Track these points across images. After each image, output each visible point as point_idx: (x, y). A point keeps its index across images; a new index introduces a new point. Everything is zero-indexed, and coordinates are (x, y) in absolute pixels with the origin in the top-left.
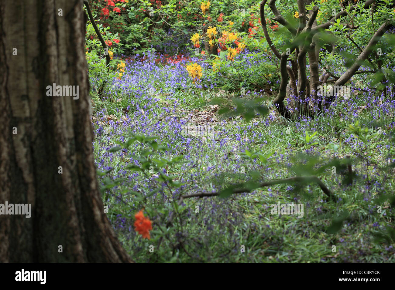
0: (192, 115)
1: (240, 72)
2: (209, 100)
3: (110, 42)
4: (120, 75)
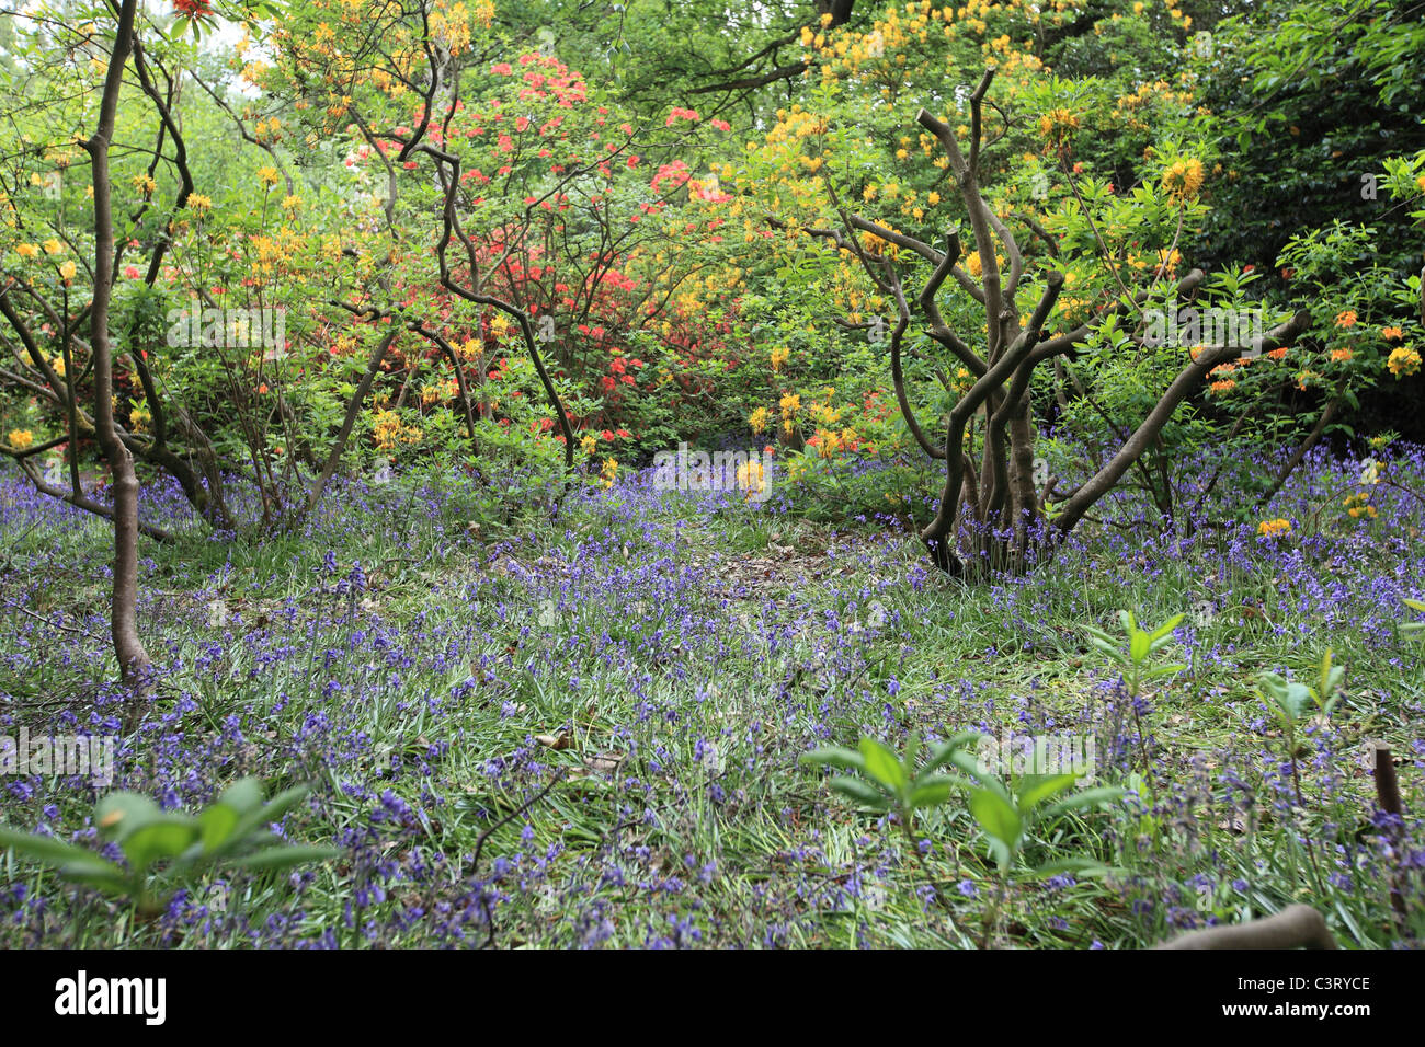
0: (735, 565)
1: (844, 483)
2: (776, 536)
3: (611, 434)
4: (610, 484)
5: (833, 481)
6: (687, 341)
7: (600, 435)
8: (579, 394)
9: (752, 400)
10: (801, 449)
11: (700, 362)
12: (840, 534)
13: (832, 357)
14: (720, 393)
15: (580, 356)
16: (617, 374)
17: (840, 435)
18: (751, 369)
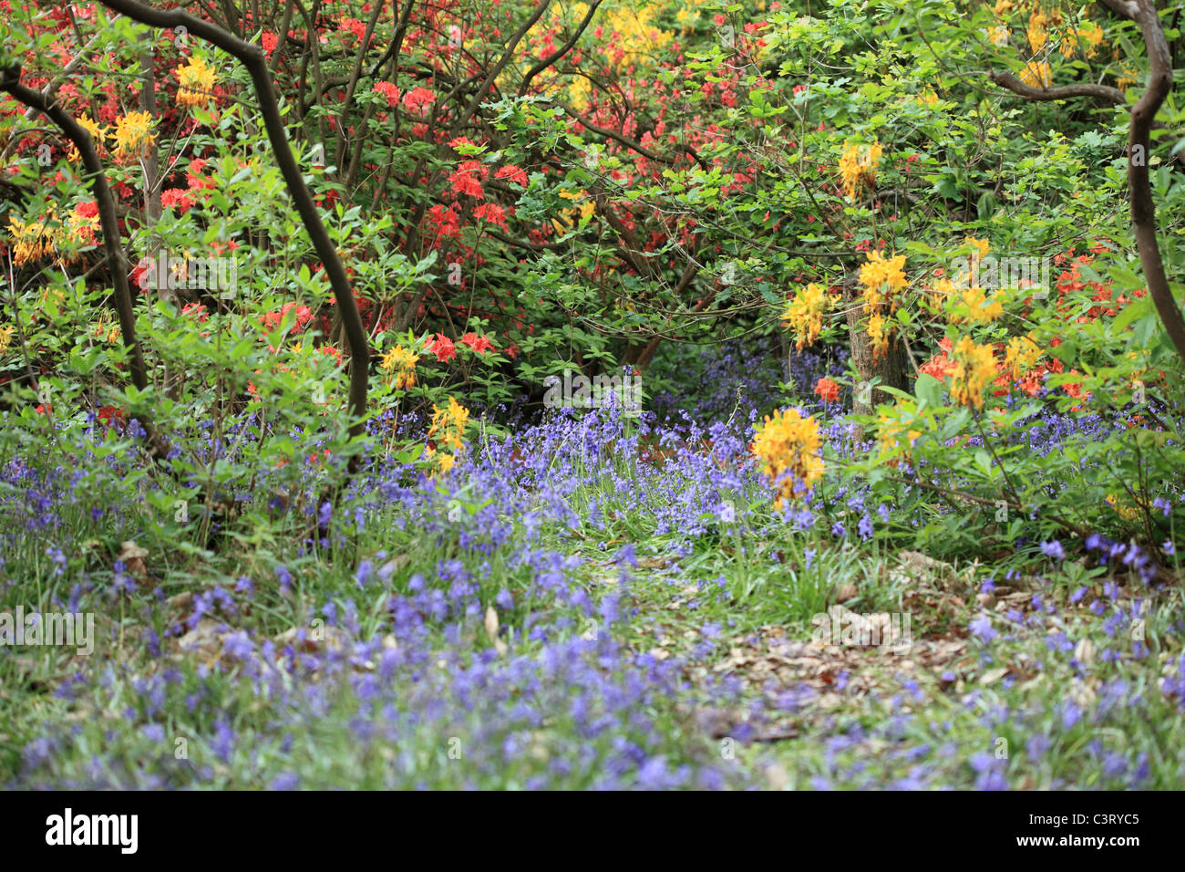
1: (1009, 468)
2: (846, 587)
3: (448, 344)
4: (447, 462)
5: (983, 460)
6: (630, 125)
7: (426, 345)
8: (380, 245)
9: (791, 266)
10: (906, 385)
11: (667, 173)
12: (1004, 588)
13: (983, 166)
14: (714, 247)
15: (378, 154)
16: (463, 197)
17: (1000, 353)
18: (790, 192)
